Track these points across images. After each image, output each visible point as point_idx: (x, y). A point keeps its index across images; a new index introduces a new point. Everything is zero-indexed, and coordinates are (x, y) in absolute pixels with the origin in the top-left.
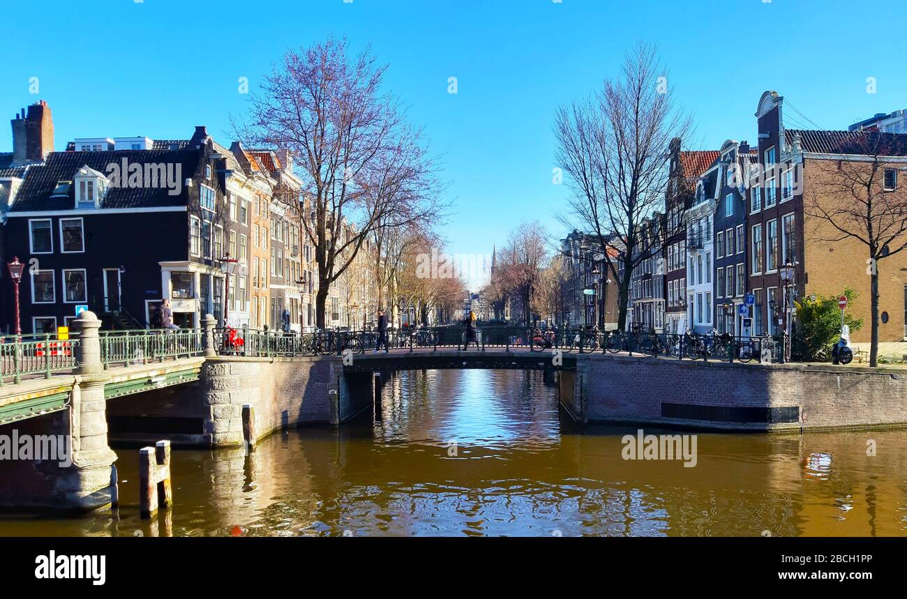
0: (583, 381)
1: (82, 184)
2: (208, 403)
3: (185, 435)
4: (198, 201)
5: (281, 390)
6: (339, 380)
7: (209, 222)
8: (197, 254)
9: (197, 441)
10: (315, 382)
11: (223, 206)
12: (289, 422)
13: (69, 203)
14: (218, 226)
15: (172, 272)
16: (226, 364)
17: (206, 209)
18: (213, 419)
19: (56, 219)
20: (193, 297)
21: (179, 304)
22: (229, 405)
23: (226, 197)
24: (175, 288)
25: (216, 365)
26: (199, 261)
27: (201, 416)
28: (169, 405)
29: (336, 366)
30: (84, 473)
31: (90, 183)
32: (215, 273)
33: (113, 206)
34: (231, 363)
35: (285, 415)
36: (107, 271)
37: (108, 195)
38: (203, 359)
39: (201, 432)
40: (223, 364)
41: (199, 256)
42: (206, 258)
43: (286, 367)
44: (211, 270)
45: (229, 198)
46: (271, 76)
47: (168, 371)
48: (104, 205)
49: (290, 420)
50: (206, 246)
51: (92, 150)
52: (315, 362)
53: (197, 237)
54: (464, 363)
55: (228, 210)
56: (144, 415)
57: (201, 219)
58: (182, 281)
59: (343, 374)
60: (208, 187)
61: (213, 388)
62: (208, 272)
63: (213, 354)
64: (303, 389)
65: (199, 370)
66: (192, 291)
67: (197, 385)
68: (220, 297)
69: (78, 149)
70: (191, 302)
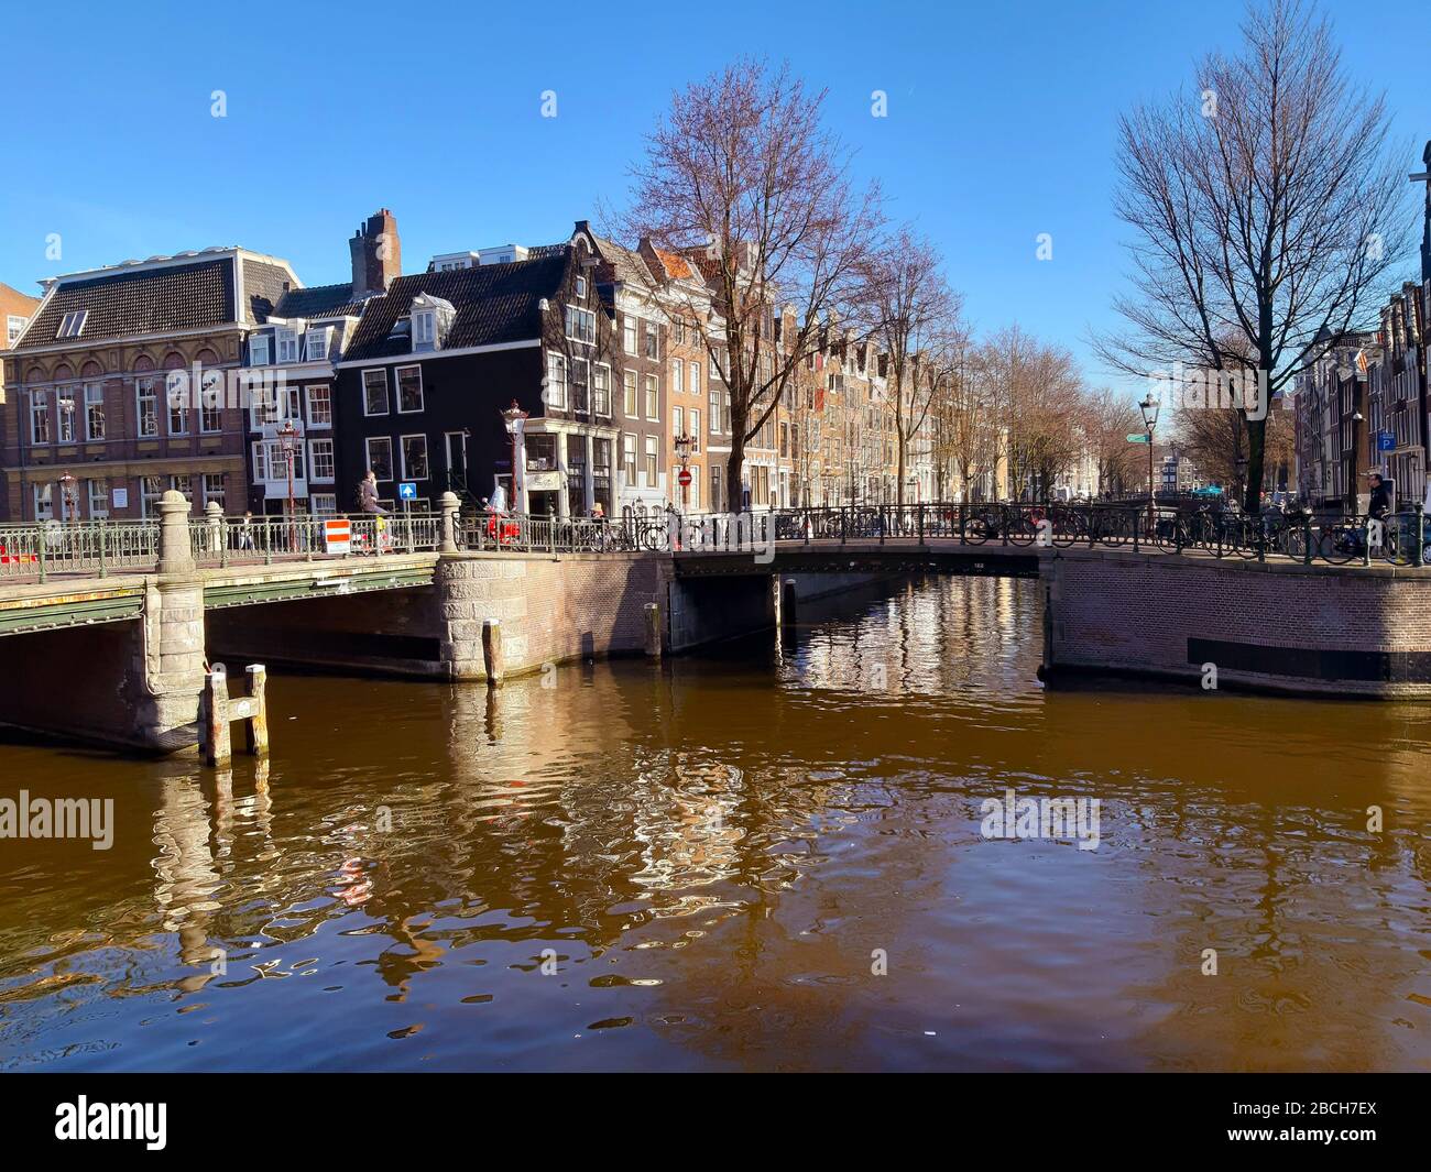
0: (1052, 597)
1: (420, 318)
2: (444, 617)
3: (421, 661)
4: (561, 331)
5: (580, 602)
6: (668, 588)
7: (582, 359)
8: (564, 407)
9: (434, 670)
10: (635, 590)
11: (611, 335)
12: (595, 650)
13: (404, 346)
14: (601, 364)
15: (525, 434)
16: (467, 563)
17: (576, 340)
18: (451, 641)
19: (390, 367)
20: (557, 469)
21: (536, 479)
22: (472, 620)
23: (614, 322)
24: (531, 456)
25: (453, 564)
26: (566, 417)
27: (438, 636)
28: (403, 620)
29: (664, 567)
30: (162, 704)
31: (428, 316)
32: (594, 432)
33: (455, 346)
34: (475, 562)
35: (587, 639)
36: (451, 436)
37: (452, 331)
38: (436, 555)
39: (437, 658)
40: (463, 563)
41: (566, 410)
42: (578, 412)
43: (591, 567)
44: (587, 429)
45: (620, 322)
46: (655, 132)
47: (355, 572)
48: (446, 346)
49: (596, 647)
50: (579, 395)
51: (454, 269)
52: (635, 561)
53: (563, 383)
54: (852, 564)
55: (619, 340)
56: (379, 633)
57: (568, 356)
58: (542, 447)
59: (674, 579)
60: (580, 309)
61: (451, 597)
62: (583, 432)
63: (451, 548)
64: (618, 600)
65: (432, 571)
66: (555, 461)
67: (431, 591)
68: (609, 467)
69: (438, 269)
70: (553, 476)
